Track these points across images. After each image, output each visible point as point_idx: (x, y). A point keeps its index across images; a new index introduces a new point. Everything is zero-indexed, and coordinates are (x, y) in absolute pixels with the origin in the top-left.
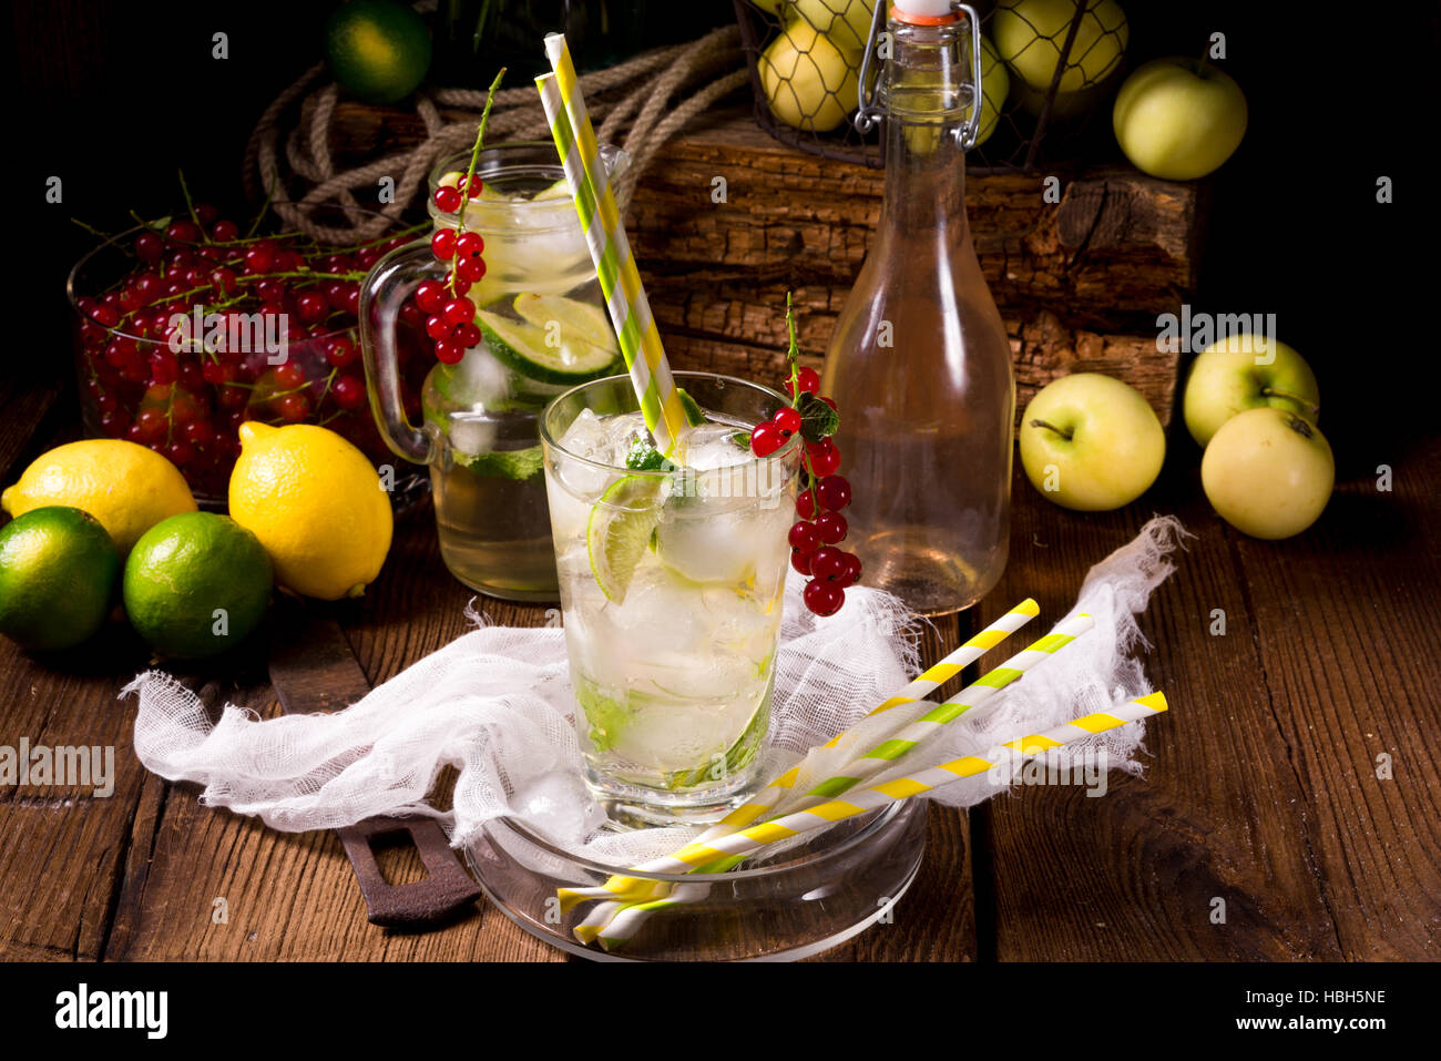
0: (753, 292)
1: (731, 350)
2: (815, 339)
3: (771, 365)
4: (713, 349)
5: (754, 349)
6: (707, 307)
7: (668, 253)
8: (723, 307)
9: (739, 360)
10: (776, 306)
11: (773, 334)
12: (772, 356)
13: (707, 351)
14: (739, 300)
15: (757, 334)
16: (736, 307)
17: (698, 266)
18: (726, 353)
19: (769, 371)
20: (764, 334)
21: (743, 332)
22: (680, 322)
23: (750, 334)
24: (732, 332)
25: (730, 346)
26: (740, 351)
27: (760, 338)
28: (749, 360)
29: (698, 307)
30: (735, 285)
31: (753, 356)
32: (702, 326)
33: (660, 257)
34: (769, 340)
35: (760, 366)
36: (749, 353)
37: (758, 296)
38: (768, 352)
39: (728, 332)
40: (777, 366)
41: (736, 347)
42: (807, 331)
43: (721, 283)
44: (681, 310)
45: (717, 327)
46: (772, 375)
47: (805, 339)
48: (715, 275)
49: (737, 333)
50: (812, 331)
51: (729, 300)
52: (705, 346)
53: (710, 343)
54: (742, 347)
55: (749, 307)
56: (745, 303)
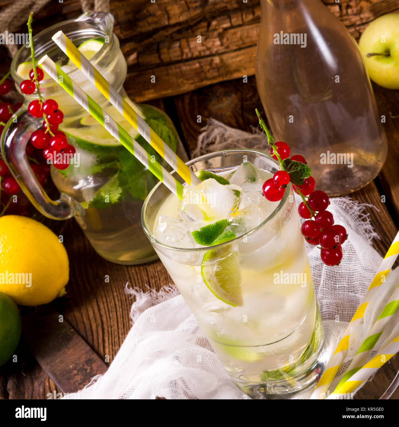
0: (190, 31)
1: (190, 65)
2: (231, 43)
3: (214, 65)
4: (180, 68)
5: (201, 60)
6: (169, 48)
7: (139, 30)
8: (177, 45)
9: (196, 69)
10: (204, 34)
11: (208, 49)
12: (212, 60)
13: (178, 70)
14: (183, 38)
15: (200, 52)
16: (184, 42)
17: (156, 31)
18: (188, 68)
19: (213, 69)
20: (204, 51)
21: (192, 54)
22: (158, 61)
23: (196, 54)
24: (187, 55)
25: (188, 63)
26: (194, 64)
27: (202, 54)
28: (201, 67)
29: (165, 50)
30: (179, 32)
31: (202, 64)
32: (170, 59)
33: (135, 33)
34: (208, 53)
35: (208, 67)
36: (200, 63)
37: (193, 32)
38: (209, 59)
39: (185, 57)
40: (217, 64)
41: (191, 62)
42: (225, 40)
43: (171, 34)
44: (157, 55)
45: (178, 56)
46: (216, 70)
47: (225, 45)
48: (167, 31)
49: (190, 55)
50: (228, 40)
51: (179, 40)
52: (176, 68)
53: (177, 65)
54: (195, 61)
55: (190, 39)
56: (187, 38)
